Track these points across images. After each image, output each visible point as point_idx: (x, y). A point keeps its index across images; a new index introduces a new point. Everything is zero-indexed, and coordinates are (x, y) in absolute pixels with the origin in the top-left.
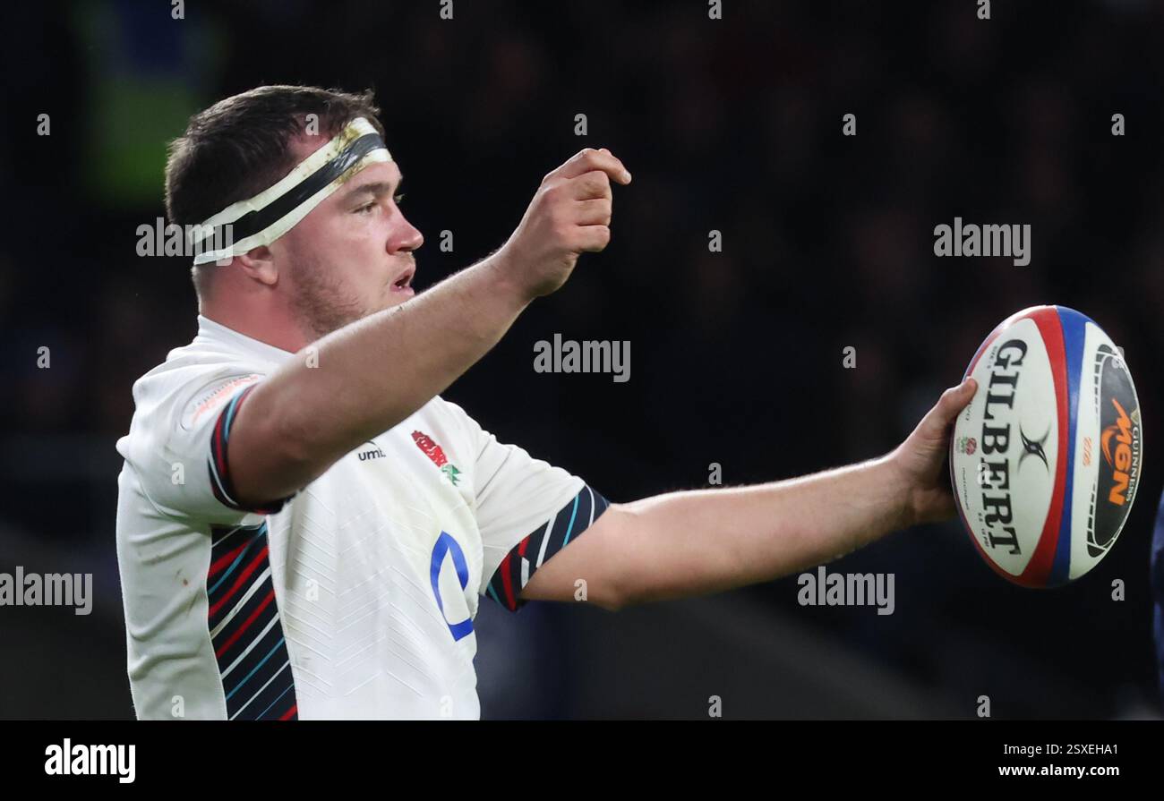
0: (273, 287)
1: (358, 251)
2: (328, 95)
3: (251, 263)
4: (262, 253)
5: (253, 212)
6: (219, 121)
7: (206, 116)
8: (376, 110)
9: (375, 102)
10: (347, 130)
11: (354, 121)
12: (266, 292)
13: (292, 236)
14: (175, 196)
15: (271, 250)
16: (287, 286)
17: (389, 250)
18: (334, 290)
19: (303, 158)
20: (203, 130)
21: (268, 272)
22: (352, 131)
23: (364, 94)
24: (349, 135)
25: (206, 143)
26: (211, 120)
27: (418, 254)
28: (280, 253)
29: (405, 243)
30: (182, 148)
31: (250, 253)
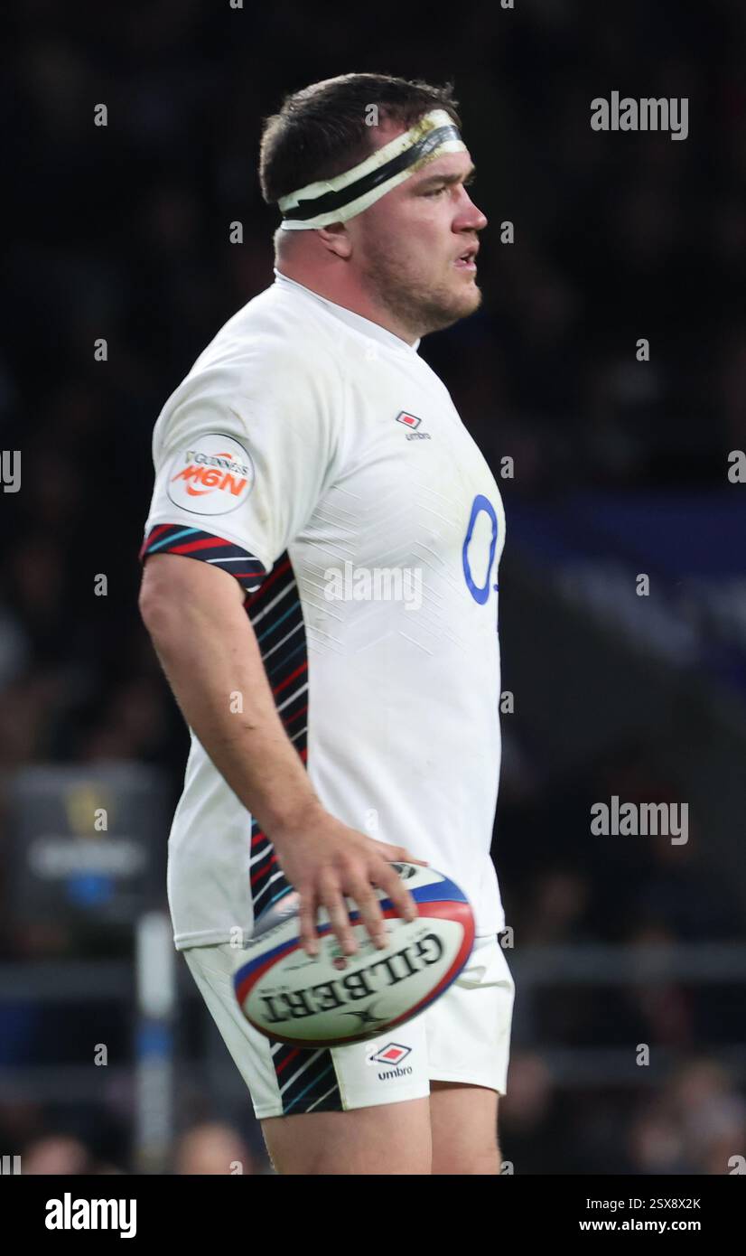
0: (347, 259)
1: (426, 232)
2: (410, 87)
3: (328, 235)
4: (337, 228)
5: (332, 192)
6: (310, 104)
7: (299, 97)
8: (455, 103)
9: (454, 96)
10: (423, 122)
11: (431, 113)
12: (342, 263)
13: (366, 215)
14: (268, 167)
15: (346, 226)
16: (360, 257)
17: (454, 229)
18: (402, 265)
19: (379, 146)
20: (296, 111)
21: (341, 245)
22: (428, 123)
23: (444, 87)
24: (425, 127)
25: (296, 124)
26: (303, 103)
27: (482, 234)
28: (355, 231)
29: (469, 224)
30: (275, 127)
31: (328, 228)
